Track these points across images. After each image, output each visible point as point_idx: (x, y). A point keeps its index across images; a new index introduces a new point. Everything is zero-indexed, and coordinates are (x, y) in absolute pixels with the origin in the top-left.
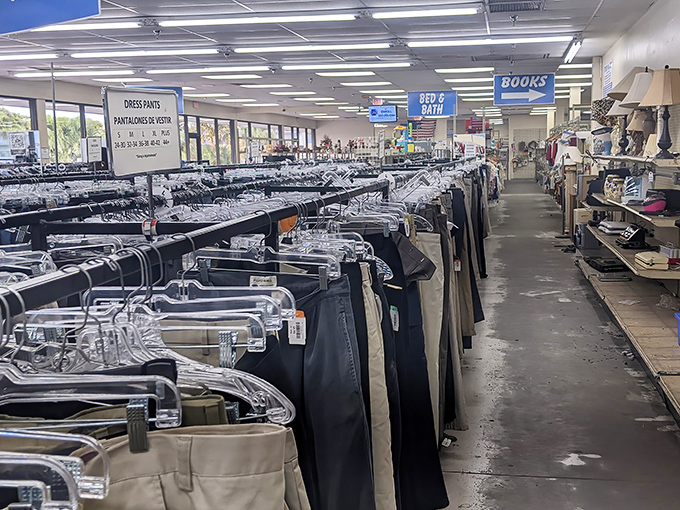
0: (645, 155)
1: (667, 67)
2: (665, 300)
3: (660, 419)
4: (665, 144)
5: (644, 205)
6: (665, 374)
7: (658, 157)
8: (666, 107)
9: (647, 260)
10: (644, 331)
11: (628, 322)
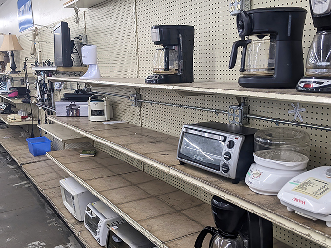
0: (6, 72)
1: (10, 34)
2: (23, 134)
3: (24, 183)
4: (13, 67)
5: (8, 94)
6: (24, 164)
7: (11, 73)
8: (12, 51)
9: (12, 118)
10: (15, 148)
11: (7, 146)
